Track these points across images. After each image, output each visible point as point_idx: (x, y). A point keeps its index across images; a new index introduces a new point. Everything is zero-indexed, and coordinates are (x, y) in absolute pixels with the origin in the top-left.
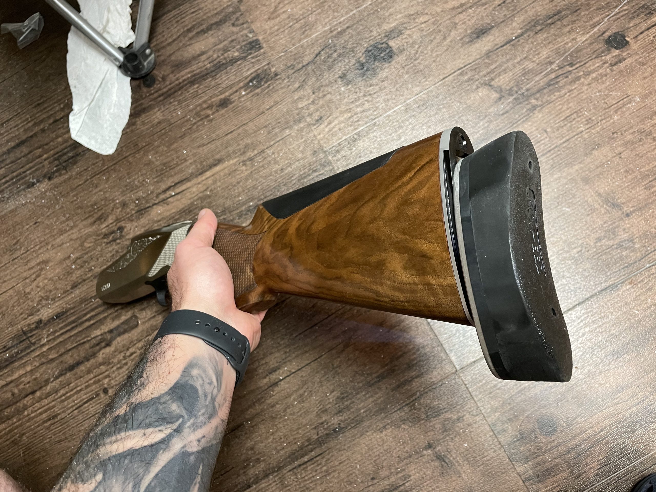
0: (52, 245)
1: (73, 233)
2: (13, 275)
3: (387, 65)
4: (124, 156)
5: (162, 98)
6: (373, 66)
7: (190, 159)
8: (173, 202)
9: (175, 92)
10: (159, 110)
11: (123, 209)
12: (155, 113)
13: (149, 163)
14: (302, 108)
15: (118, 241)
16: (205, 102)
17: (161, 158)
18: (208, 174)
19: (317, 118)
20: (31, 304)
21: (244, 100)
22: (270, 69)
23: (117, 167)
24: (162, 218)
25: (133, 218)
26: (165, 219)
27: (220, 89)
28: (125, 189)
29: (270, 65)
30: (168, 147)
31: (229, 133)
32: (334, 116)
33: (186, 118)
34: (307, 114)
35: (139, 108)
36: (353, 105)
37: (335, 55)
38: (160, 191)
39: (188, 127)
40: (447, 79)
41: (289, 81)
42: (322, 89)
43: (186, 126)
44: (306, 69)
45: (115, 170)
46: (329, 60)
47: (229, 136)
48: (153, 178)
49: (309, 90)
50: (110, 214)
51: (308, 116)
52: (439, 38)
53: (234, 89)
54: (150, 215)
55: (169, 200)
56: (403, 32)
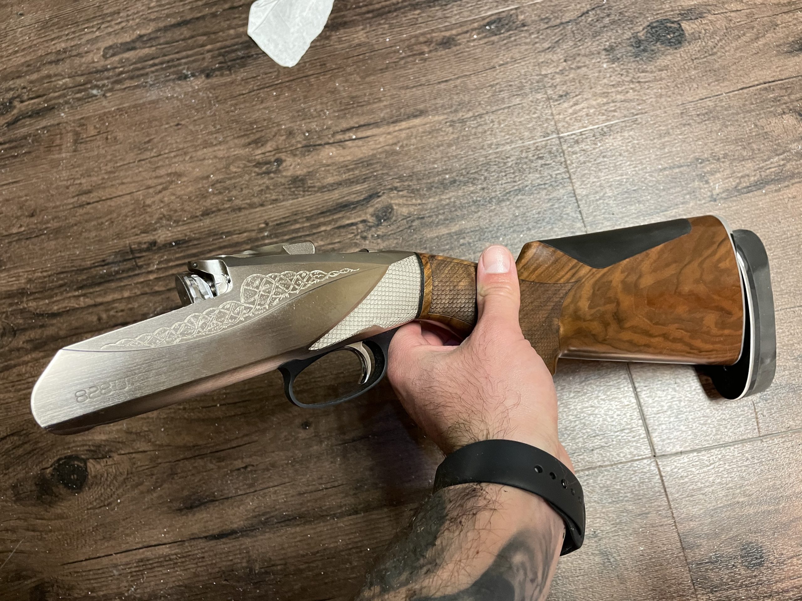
0: (191, 157)
1: (219, 150)
2: (136, 179)
3: (671, 51)
4: (305, 74)
5: (370, 15)
6: (653, 48)
7: (386, 100)
8: (350, 148)
9: (389, 12)
10: (363, 29)
11: (287, 138)
12: (357, 32)
13: (334, 91)
14: (546, 76)
15: (272, 175)
16: (423, 34)
17: (350, 89)
18: (404, 125)
19: (561, 93)
20: (148, 219)
21: (474, 46)
22: (517, 16)
23: (294, 85)
24: (333, 163)
25: (298, 153)
26: (336, 165)
27: (447, 24)
28: (296, 114)
29: (519, 11)
30: (363, 78)
31: (442, 82)
32: (585, 96)
33: (393, 49)
34: (550, 84)
35: (340, 20)
36: (613, 90)
37: (607, 21)
38: (338, 129)
39: (394, 59)
40: (745, 91)
41: (537, 37)
42: (578, 59)
43: (391, 58)
44: (564, 28)
45: (289, 88)
46: (597, 24)
47: (442, 86)
48: (334, 111)
49: (559, 55)
50: (271, 139)
51: (550, 87)
52: (749, 35)
53: (465, 29)
54: (318, 155)
55: (347, 143)
56: (705, 15)
